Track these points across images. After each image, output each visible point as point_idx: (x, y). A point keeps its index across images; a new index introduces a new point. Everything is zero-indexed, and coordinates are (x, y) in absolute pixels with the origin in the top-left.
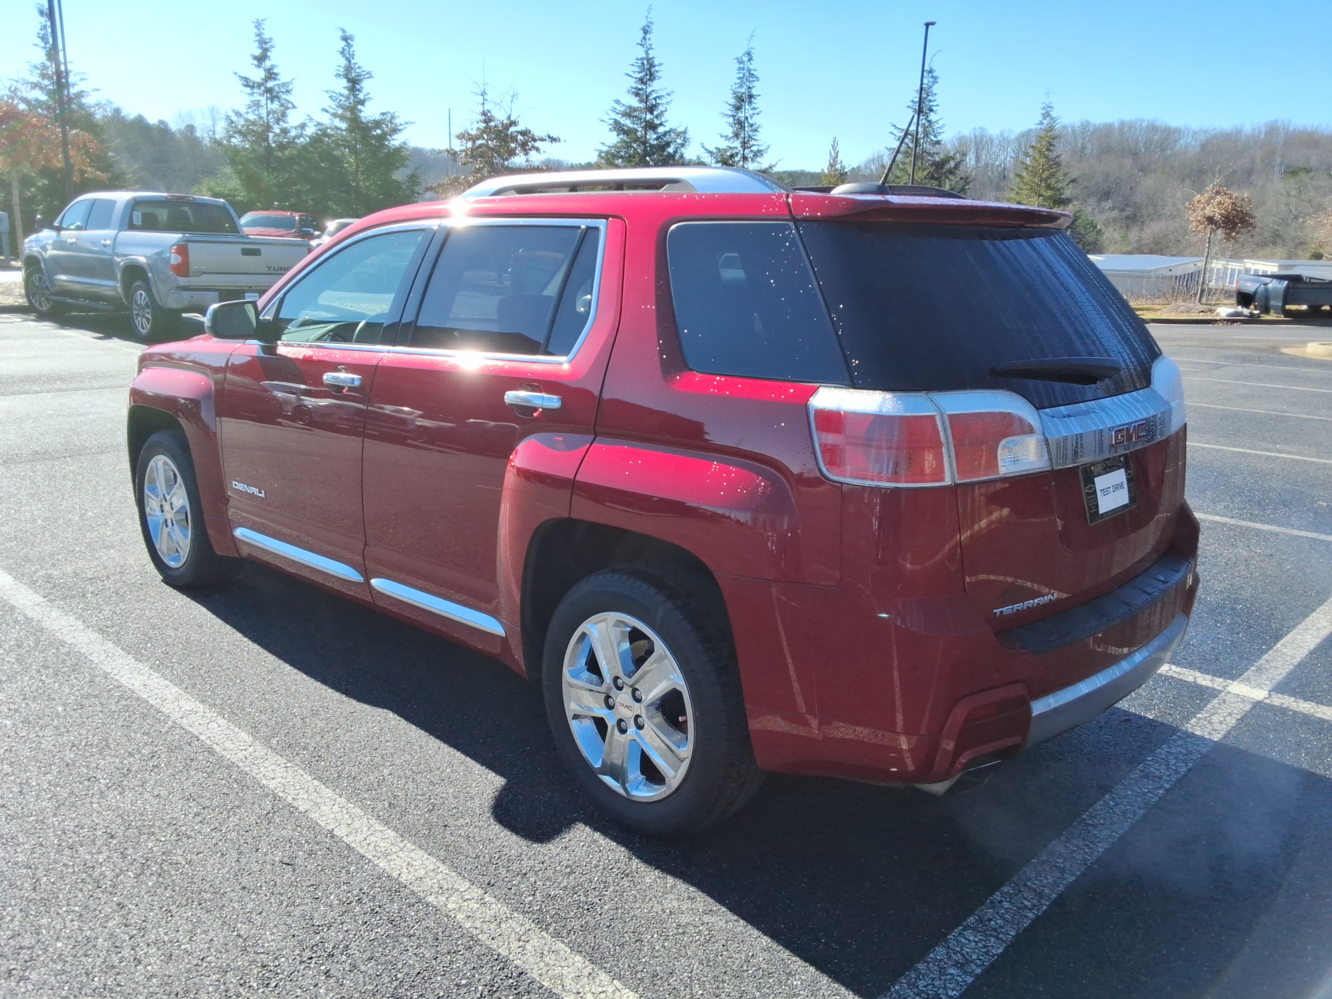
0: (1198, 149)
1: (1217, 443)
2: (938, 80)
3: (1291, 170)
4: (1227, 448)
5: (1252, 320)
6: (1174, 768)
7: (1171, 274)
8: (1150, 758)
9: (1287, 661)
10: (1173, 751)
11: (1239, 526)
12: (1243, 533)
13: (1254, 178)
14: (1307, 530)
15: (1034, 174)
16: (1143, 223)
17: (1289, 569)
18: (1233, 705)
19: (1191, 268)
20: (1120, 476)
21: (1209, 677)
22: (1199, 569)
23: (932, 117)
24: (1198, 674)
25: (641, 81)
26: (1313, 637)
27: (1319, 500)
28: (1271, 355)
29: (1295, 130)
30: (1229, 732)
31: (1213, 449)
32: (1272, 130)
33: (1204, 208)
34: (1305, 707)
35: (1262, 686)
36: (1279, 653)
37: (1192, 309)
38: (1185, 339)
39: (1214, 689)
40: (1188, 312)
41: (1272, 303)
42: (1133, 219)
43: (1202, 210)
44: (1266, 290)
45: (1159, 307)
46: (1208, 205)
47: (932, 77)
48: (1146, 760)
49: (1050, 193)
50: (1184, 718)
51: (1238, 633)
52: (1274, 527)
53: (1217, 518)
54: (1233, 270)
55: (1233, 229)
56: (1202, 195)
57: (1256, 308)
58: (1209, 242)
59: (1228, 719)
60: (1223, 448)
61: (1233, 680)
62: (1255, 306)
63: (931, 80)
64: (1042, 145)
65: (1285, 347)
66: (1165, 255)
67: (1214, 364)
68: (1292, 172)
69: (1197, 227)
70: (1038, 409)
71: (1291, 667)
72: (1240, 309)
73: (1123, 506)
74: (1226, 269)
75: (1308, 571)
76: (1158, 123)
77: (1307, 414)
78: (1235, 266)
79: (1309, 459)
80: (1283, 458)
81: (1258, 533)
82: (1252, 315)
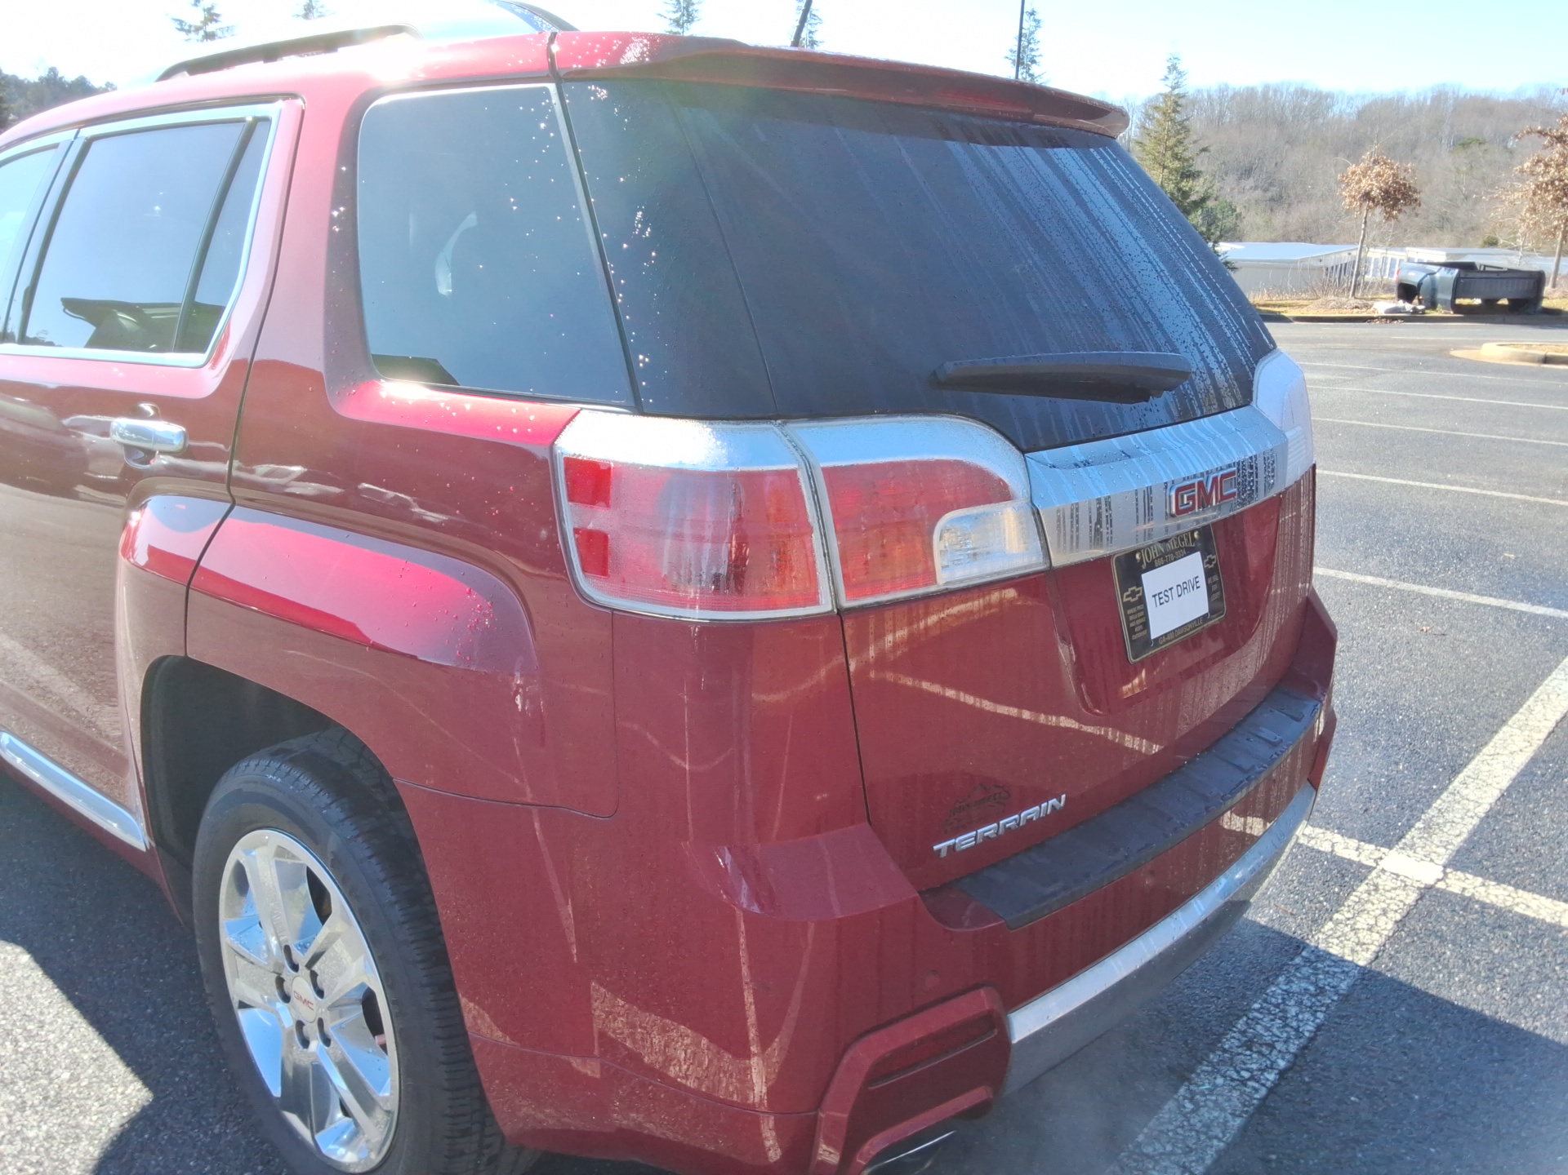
0: (1354, 117)
1: (1372, 472)
2: (1041, 24)
3: (1461, 142)
4: (1384, 479)
5: (1415, 317)
6: (1294, 1024)
7: (1322, 264)
8: (1256, 1006)
9: (1468, 811)
10: (1295, 988)
11: (1399, 590)
12: (1404, 599)
13: (1418, 152)
14: (1491, 596)
15: (1159, 141)
16: (1289, 205)
17: (1467, 656)
18: (1389, 895)
19: (1345, 258)
20: (1192, 566)
21: (1353, 843)
22: (1336, 702)
23: (1034, 69)
24: (1337, 838)
25: (677, 22)
26: (1505, 767)
27: (1504, 550)
28: (1439, 358)
29: (1466, 95)
30: (1383, 948)
31: (1366, 481)
32: (1439, 97)
33: (1360, 181)
34: (1497, 894)
35: (1434, 856)
36: (1457, 797)
37: (1344, 304)
38: (1335, 340)
39: (1361, 865)
40: (1339, 308)
41: (1440, 296)
42: (1277, 201)
43: (1357, 183)
44: (1433, 282)
45: (1305, 302)
46: (1364, 177)
47: (1035, 20)
48: (1250, 1010)
49: (1177, 164)
50: (1314, 921)
51: (1397, 764)
52: (1446, 591)
53: (1369, 579)
54: (1393, 261)
55: (1393, 207)
56: (1357, 165)
57: (1420, 303)
58: (1365, 222)
59: (1382, 921)
60: (1379, 479)
61: (1390, 848)
62: (1419, 300)
63: (1034, 24)
64: (1166, 105)
65: (1455, 349)
66: (1315, 243)
67: (1371, 371)
68: (1464, 144)
69: (1351, 203)
70: (1023, 452)
71: (1476, 821)
72: (1401, 304)
73: (1197, 620)
74: (1385, 259)
75: (1495, 657)
76: (1307, 87)
77: (1485, 433)
78: (1396, 254)
79: (1489, 493)
80: (1456, 491)
81: (1425, 598)
82: (1415, 311)
